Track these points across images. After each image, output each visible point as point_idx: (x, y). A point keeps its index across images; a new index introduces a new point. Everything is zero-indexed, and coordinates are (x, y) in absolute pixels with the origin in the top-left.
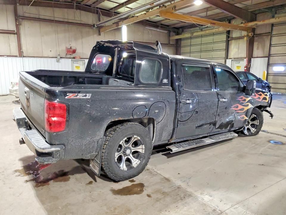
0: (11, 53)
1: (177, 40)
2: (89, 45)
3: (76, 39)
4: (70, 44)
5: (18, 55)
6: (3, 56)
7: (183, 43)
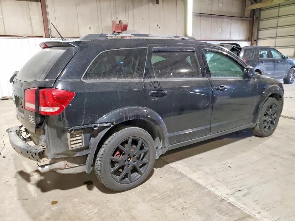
0: (33, 32)
1: (253, 11)
2: (143, 19)
3: (126, 10)
4: (117, 18)
5: (44, 35)
6: (22, 36)
7: (264, 14)
